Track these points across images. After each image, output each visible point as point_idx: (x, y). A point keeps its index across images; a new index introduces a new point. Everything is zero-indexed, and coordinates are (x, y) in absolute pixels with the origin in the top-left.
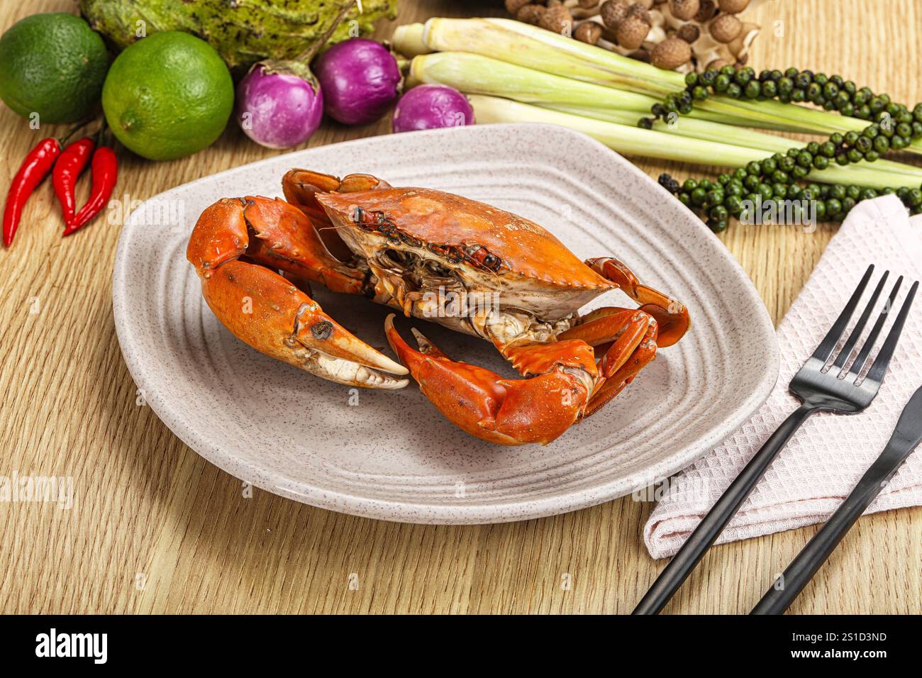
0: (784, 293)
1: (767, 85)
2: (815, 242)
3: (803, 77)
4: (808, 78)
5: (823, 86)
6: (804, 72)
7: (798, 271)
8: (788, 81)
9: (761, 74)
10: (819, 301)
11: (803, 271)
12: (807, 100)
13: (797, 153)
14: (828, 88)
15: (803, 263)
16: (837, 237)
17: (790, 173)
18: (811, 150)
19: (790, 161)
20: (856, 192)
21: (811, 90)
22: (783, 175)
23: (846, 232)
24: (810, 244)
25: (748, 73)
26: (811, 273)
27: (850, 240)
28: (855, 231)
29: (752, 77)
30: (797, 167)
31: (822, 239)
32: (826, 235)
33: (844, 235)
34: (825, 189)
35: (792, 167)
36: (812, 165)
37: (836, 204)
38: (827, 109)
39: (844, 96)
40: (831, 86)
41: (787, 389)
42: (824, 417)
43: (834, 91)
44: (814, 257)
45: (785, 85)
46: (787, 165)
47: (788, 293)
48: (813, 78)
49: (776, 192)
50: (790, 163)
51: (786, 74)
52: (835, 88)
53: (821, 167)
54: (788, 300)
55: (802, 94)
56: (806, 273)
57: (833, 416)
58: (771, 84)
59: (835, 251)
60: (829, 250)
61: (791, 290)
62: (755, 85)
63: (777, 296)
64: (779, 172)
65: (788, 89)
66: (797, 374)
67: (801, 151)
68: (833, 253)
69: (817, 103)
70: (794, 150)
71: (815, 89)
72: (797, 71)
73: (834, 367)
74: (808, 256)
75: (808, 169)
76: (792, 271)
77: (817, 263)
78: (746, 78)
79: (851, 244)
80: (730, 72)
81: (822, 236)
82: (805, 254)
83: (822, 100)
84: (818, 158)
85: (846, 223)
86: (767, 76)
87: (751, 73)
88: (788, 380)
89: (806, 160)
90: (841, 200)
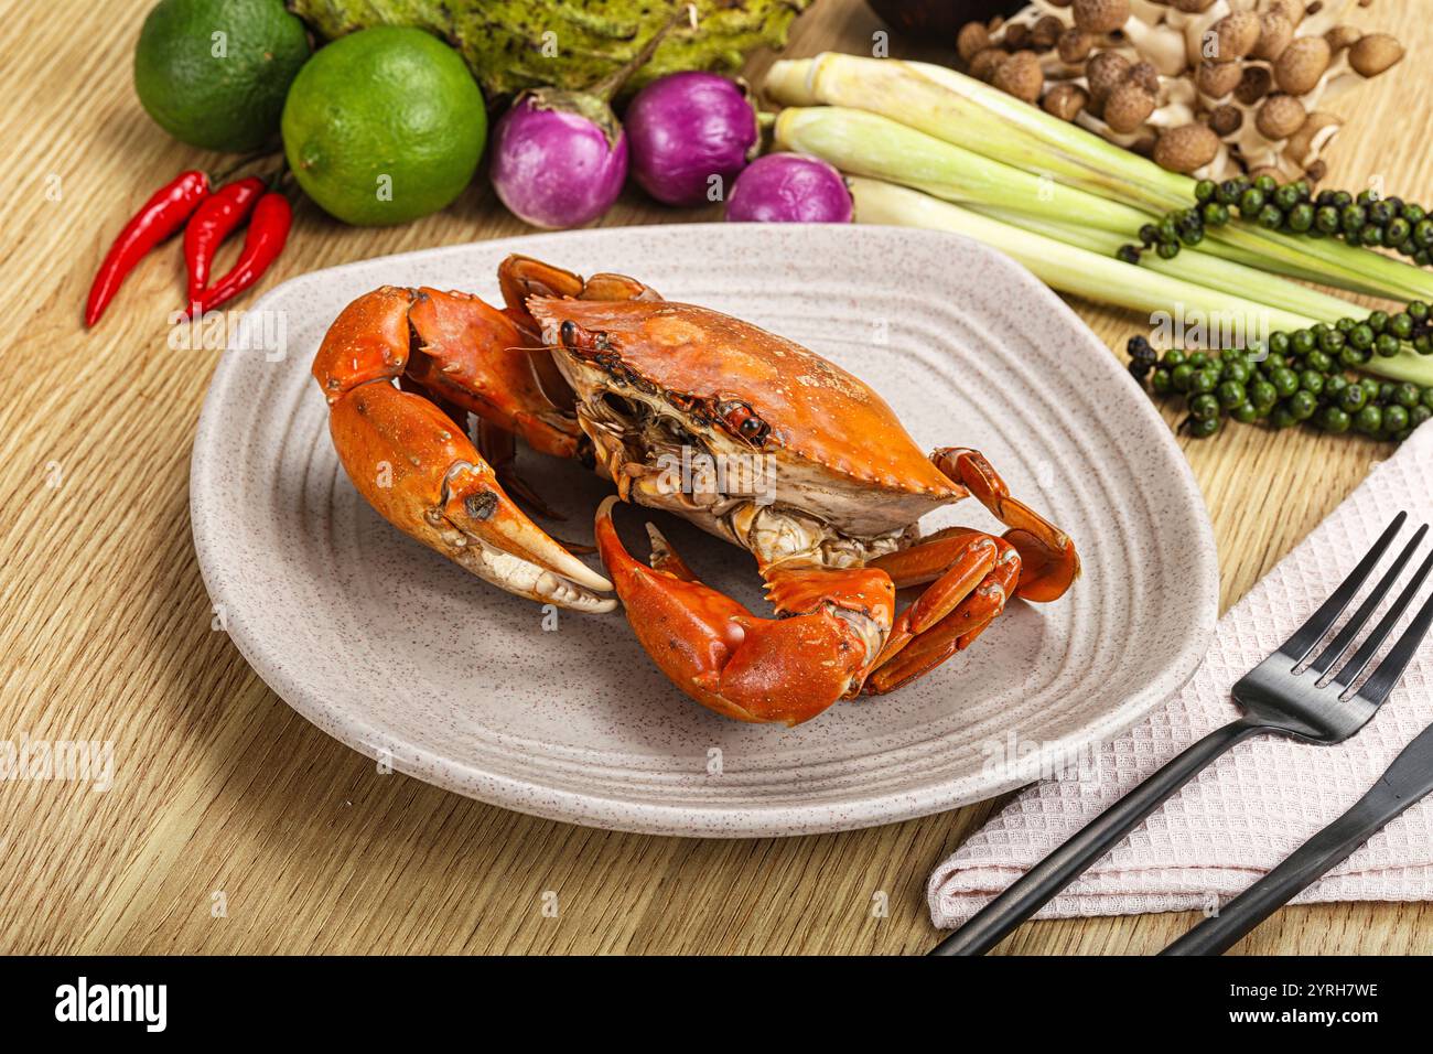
6: (1389, 199)
13: (1351, 326)
17: (1335, 357)
18: (1373, 323)
19: (1336, 339)
22: (1324, 359)
34: (1387, 388)
35: (1338, 347)
36: (1373, 348)
37: (1400, 414)
41: (1229, 693)
42: (1273, 742)
46: (1331, 344)
49: (1305, 384)
50: (1336, 340)
51: (1359, 200)
53: (1388, 353)
57: (1290, 743)
58: (1331, 212)
63: (1268, 546)
64: (1317, 353)
65: (1358, 223)
66: (1253, 670)
67: (1358, 324)
70: (1348, 318)
73: (1311, 670)
75: (1367, 354)
78: (1292, 198)
80: (1268, 187)
84: (1384, 337)
86: (1327, 200)
88: (1234, 678)
89: (1364, 339)
90: (1408, 409)
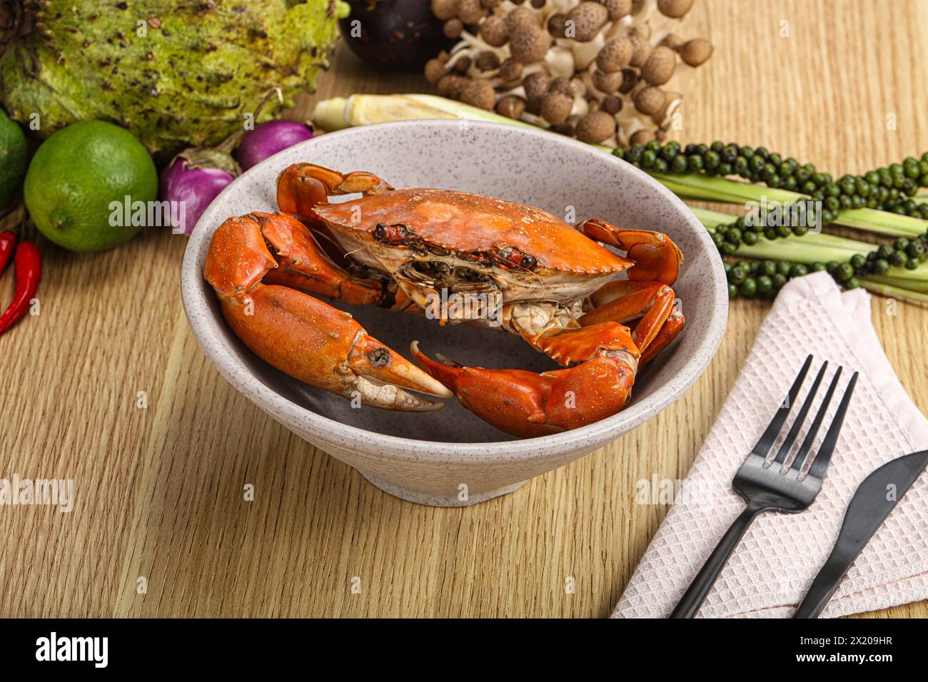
0: (720, 378)
1: (693, 160)
2: (748, 320)
3: (729, 151)
4: (734, 152)
5: (749, 160)
6: (730, 145)
7: (732, 353)
8: (715, 156)
9: (687, 148)
10: (757, 389)
11: (737, 353)
12: (733, 172)
13: (726, 229)
14: (754, 161)
15: (737, 344)
16: (769, 318)
18: (740, 225)
20: (786, 268)
21: (738, 164)
23: (779, 312)
24: (742, 324)
25: (674, 148)
26: (746, 357)
27: (783, 322)
28: (788, 311)
29: (678, 152)
30: (726, 243)
31: (754, 317)
32: (757, 313)
33: (777, 316)
34: (755, 265)
36: (741, 241)
37: (767, 282)
38: (753, 181)
39: (771, 169)
40: (758, 159)
43: (760, 164)
44: (748, 337)
45: (712, 159)
47: (724, 377)
48: (740, 152)
51: (713, 148)
52: (762, 161)
53: (750, 243)
54: (724, 386)
55: (728, 168)
56: (741, 355)
58: (697, 159)
59: (769, 334)
60: (763, 332)
61: (727, 373)
62: (682, 160)
65: (715, 164)
67: (730, 227)
68: (768, 336)
69: (743, 175)
70: (722, 225)
71: (741, 163)
72: (722, 144)
74: (741, 337)
75: (737, 245)
76: (726, 354)
77: (751, 346)
78: (672, 153)
79: (784, 326)
80: (656, 147)
81: (754, 313)
82: (738, 334)
83: (748, 173)
84: (747, 234)
85: (778, 304)
86: (692, 151)
87: (677, 147)
89: (735, 236)
90: (772, 277)
